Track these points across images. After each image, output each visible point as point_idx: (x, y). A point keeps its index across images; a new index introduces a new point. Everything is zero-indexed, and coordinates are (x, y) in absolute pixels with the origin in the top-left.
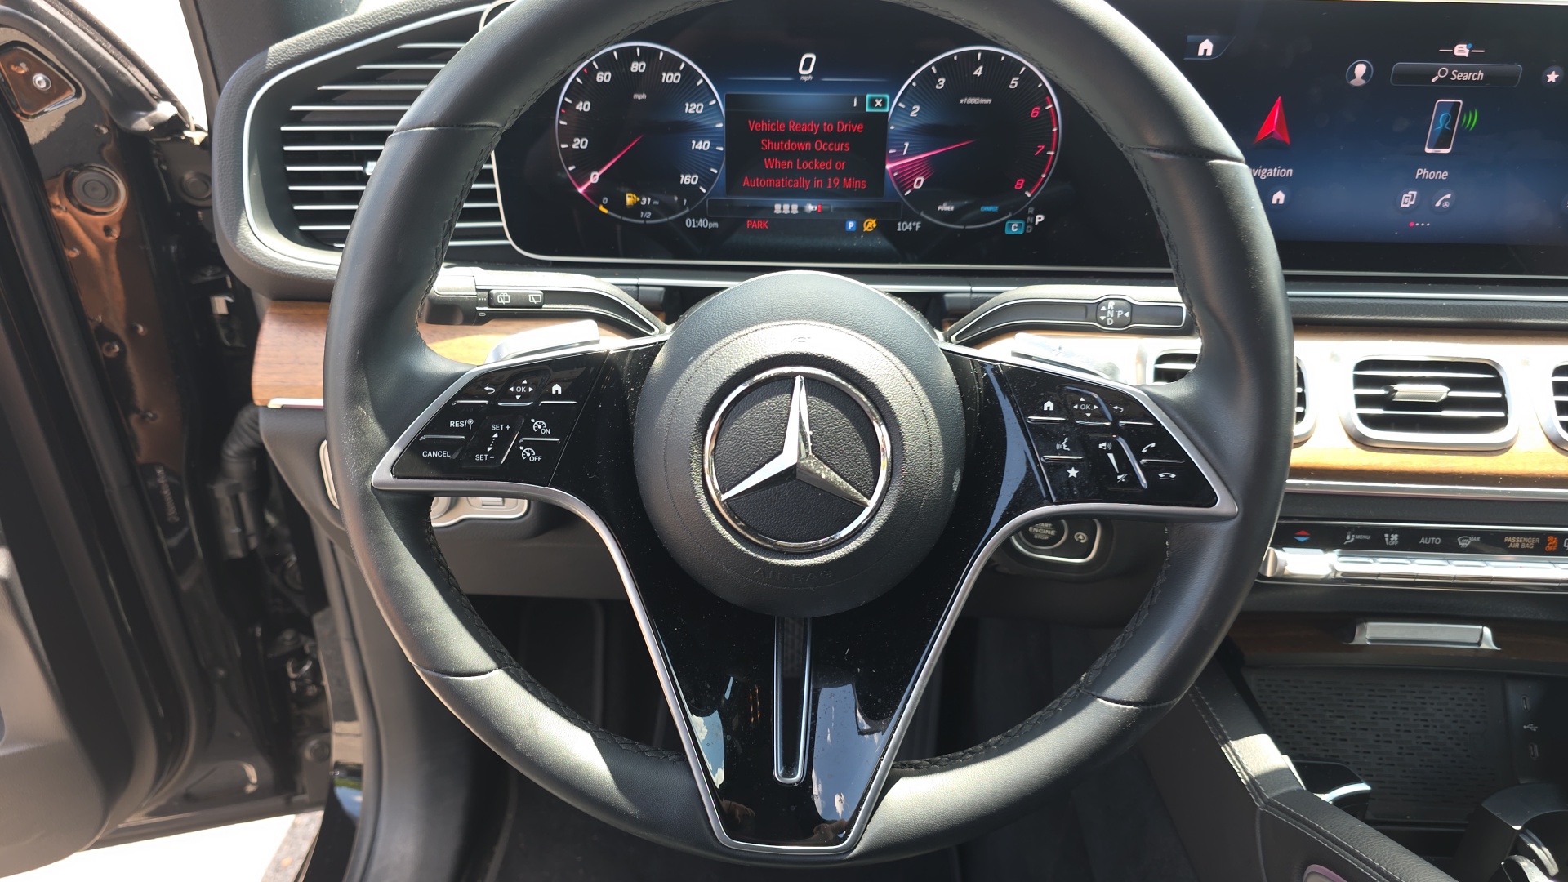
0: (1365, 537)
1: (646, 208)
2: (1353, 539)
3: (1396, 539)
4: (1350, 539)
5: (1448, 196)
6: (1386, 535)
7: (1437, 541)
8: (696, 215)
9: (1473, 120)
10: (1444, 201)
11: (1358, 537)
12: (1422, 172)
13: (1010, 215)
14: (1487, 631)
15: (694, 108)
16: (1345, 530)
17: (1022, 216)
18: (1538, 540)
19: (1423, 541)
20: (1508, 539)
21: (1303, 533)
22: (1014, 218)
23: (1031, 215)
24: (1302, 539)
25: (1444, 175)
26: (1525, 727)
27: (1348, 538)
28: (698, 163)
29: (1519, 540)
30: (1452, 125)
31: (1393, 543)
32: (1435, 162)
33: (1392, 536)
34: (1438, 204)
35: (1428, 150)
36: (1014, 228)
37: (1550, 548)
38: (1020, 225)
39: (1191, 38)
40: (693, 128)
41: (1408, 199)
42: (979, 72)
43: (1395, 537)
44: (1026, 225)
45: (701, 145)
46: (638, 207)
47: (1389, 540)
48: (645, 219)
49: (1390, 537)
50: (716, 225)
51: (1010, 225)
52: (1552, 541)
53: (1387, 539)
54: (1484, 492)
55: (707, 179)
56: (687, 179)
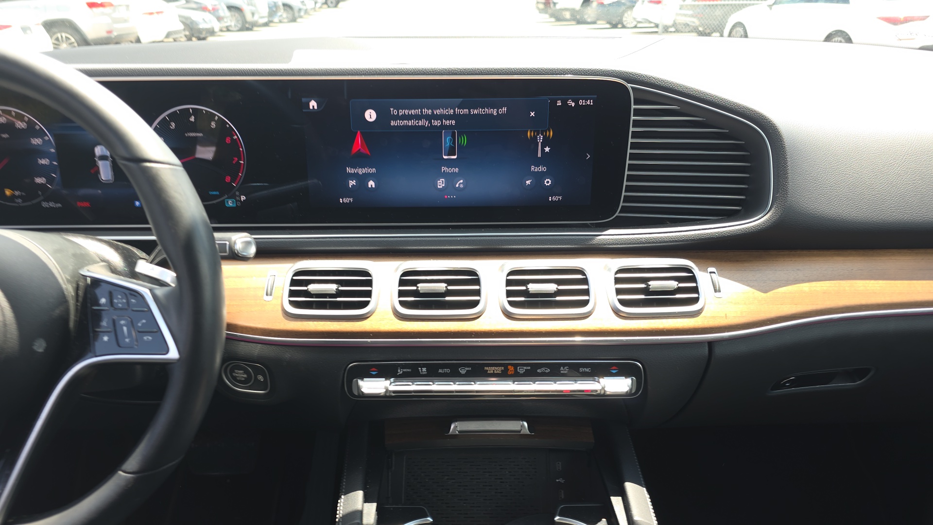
0: (408, 370)
1: (19, 197)
2: (402, 372)
3: (425, 371)
4: (400, 372)
5: (462, 181)
6: (420, 369)
7: (448, 371)
8: (47, 200)
9: (464, 140)
10: (459, 184)
11: (405, 370)
12: (444, 169)
13: (226, 196)
14: (526, 424)
15: (36, 141)
16: (396, 367)
17: (232, 197)
18: (503, 368)
19: (440, 371)
20: (486, 368)
21: (374, 369)
22: (229, 198)
23: (238, 196)
24: (374, 373)
25: (457, 170)
26: (557, 480)
27: (399, 371)
28: (43, 171)
29: (493, 368)
30: (454, 143)
31: (424, 373)
32: (450, 164)
33: (423, 369)
34: (457, 186)
35: (445, 157)
36: (230, 203)
37: (511, 373)
38: (233, 202)
39: (304, 100)
40: (38, 152)
41: (441, 184)
42: (192, 119)
43: (424, 369)
44: (236, 201)
45: (44, 162)
46: (13, 197)
47: (422, 372)
48: (18, 203)
49: (422, 370)
50: (59, 205)
51: (228, 202)
52: (511, 368)
53: (420, 371)
54: (465, 341)
55: (50, 180)
56: (40, 180)
